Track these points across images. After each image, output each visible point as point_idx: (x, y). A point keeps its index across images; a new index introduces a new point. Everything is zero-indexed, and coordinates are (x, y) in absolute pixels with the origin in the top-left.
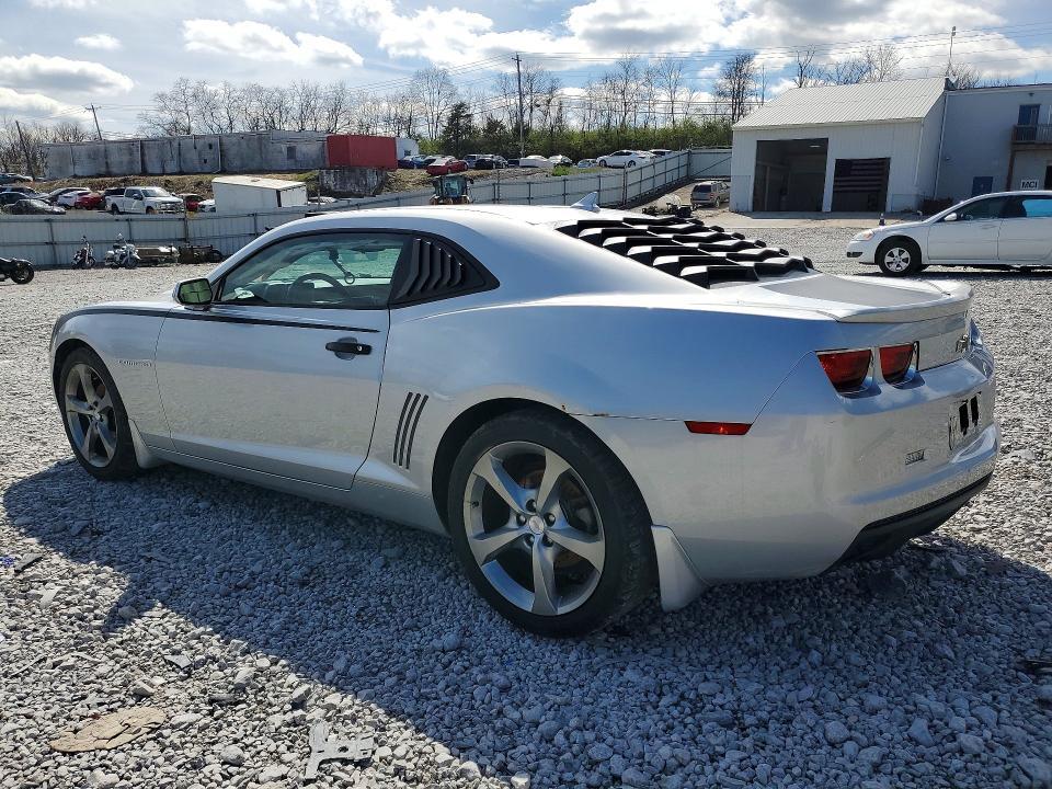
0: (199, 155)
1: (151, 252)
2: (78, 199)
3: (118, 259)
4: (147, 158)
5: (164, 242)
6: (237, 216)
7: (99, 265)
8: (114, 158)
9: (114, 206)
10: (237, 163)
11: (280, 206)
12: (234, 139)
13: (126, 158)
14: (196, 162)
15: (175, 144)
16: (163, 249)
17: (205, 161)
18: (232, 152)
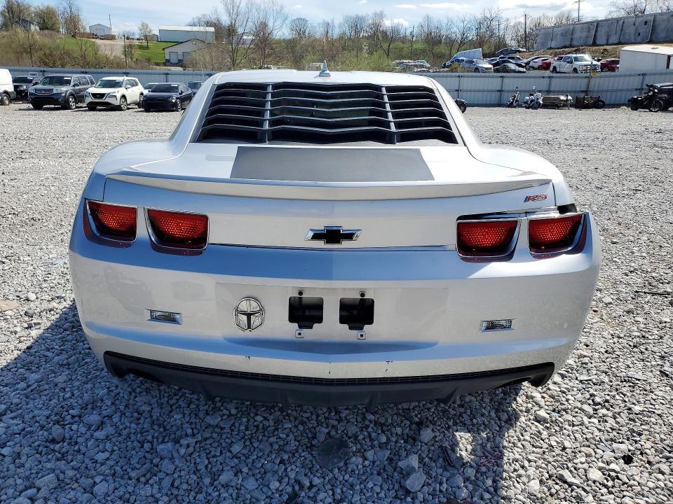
0: (636, 30)
1: (555, 99)
2: (540, 63)
3: (529, 102)
4: (598, 34)
5: (565, 93)
6: (630, 75)
7: (520, 106)
8: (577, 35)
9: (555, 68)
10: (662, 35)
11: (668, 67)
12: (665, 17)
13: (584, 34)
14: (632, 36)
15: (621, 23)
16: (563, 98)
17: (639, 34)
18: (661, 27)
